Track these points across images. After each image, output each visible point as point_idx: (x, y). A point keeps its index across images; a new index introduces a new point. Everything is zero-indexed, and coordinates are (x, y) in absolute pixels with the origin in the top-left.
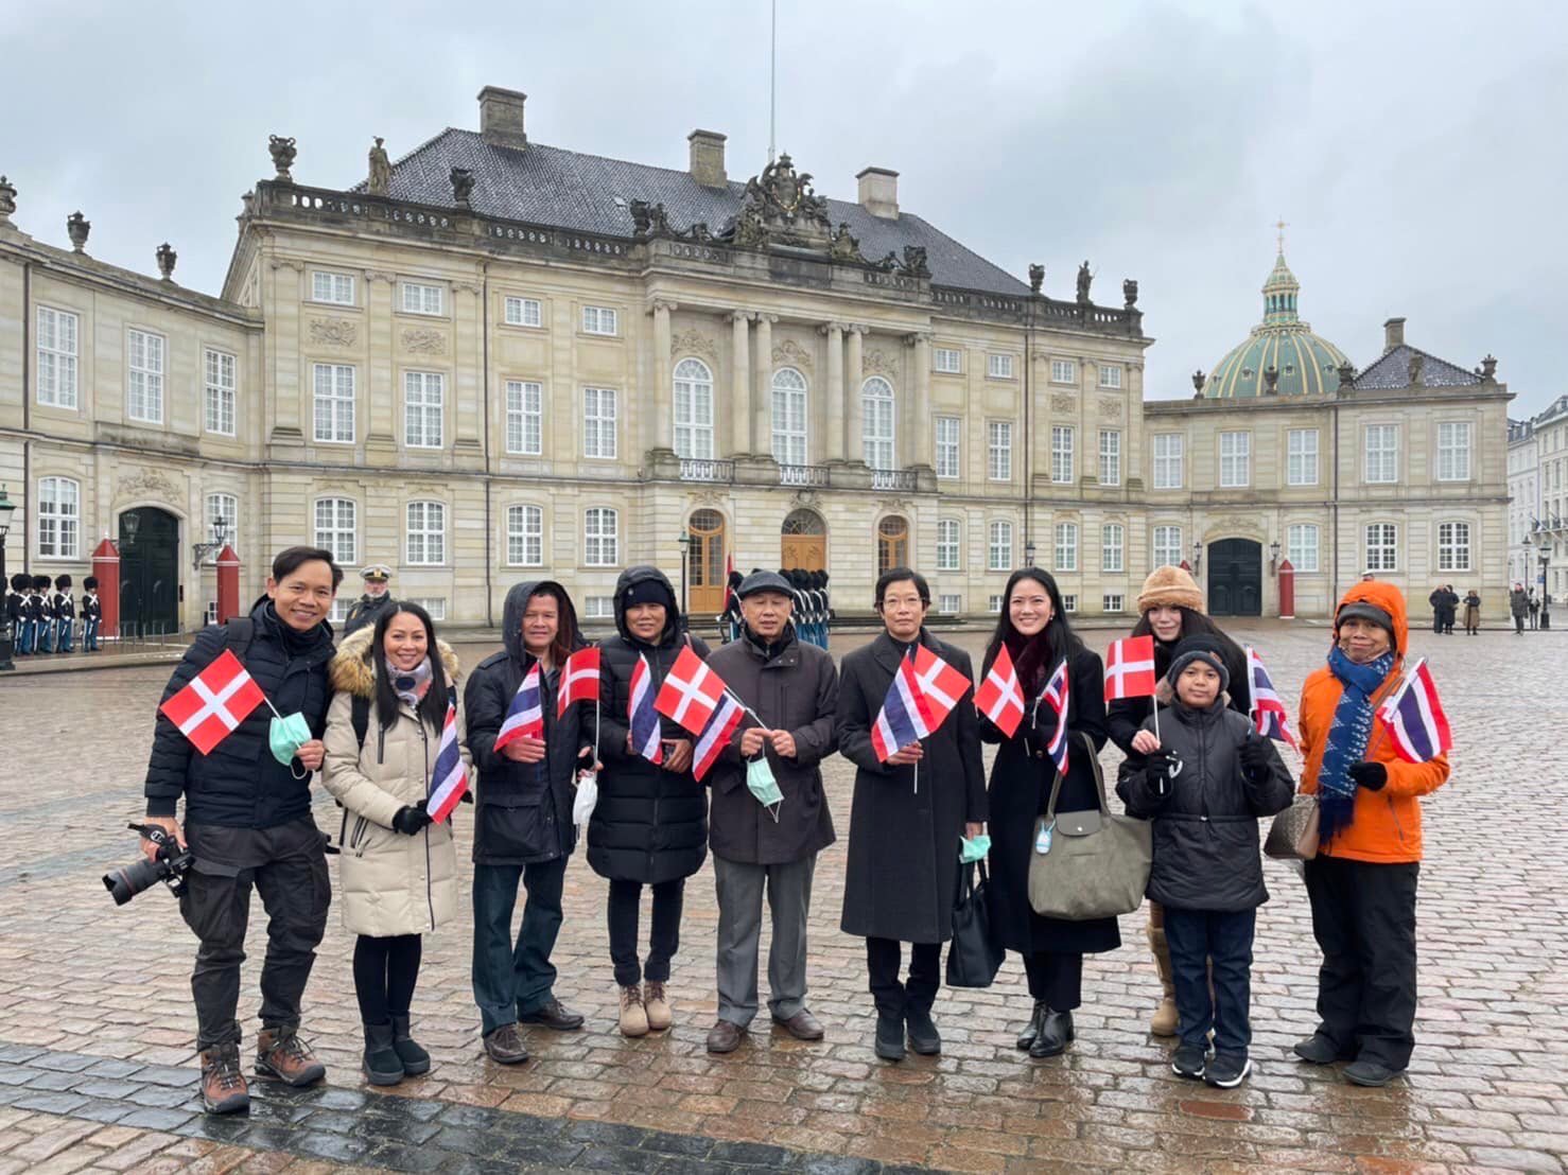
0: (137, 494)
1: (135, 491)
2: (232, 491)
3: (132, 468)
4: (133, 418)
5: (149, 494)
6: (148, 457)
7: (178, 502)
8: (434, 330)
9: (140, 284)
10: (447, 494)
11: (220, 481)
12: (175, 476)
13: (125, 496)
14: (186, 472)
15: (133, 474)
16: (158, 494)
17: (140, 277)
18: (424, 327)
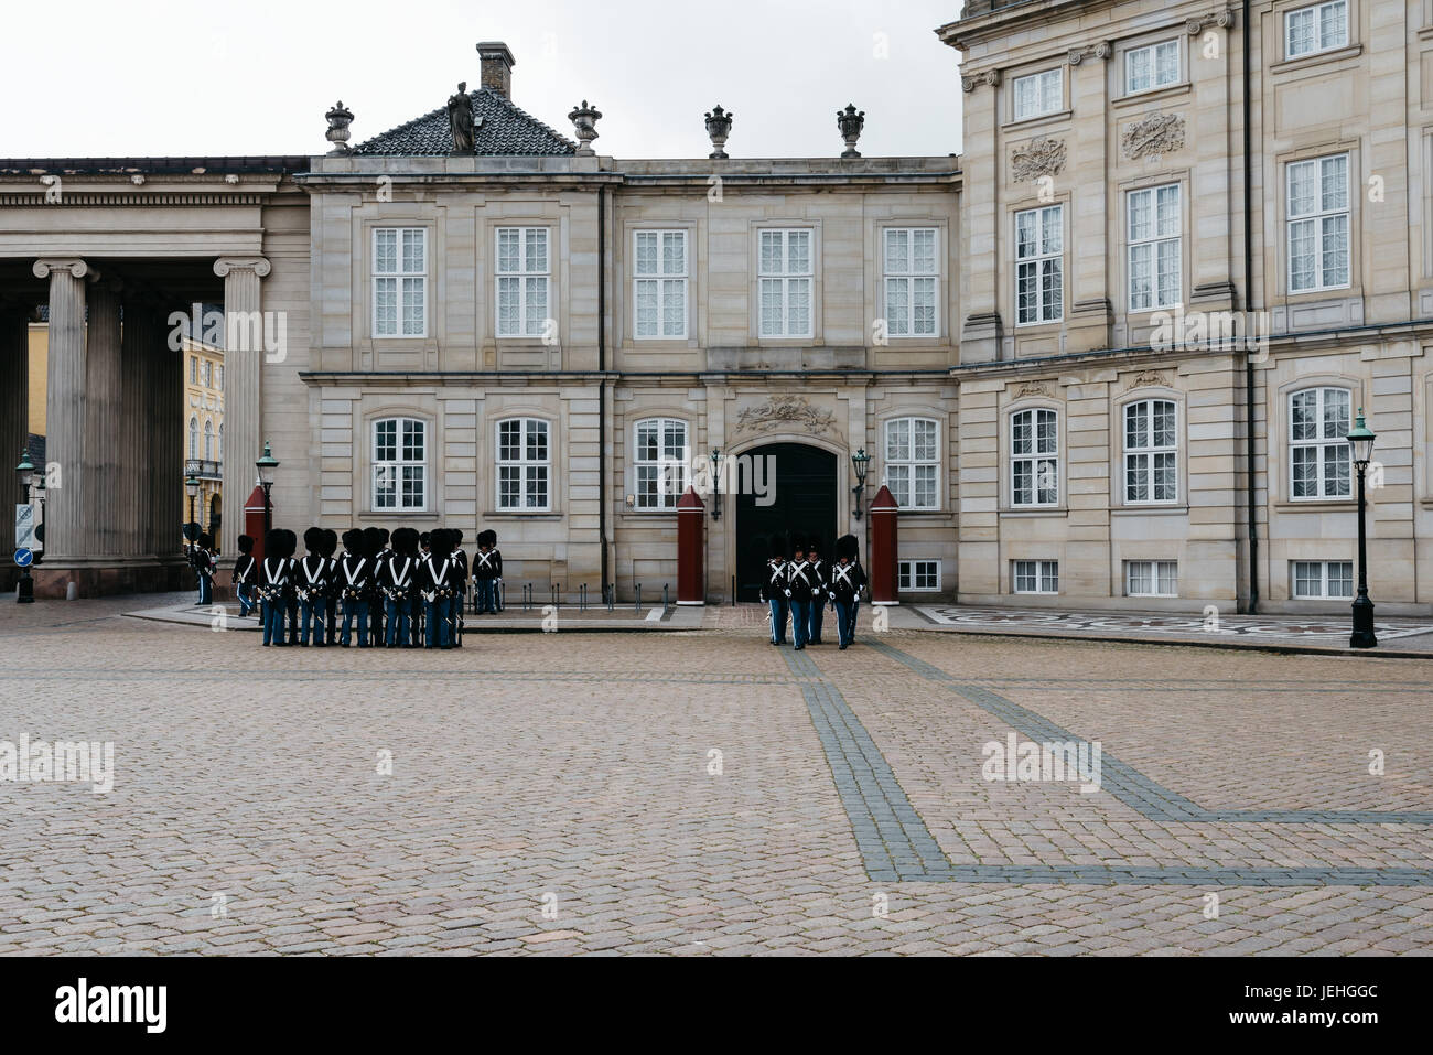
0: (764, 429)
1: (760, 425)
2: (929, 411)
3: (756, 399)
4: (766, 336)
5: (783, 426)
6: (776, 383)
7: (829, 434)
8: (1166, 113)
9: (777, 171)
10: (1179, 383)
11: (906, 400)
12: (823, 402)
13: (746, 432)
14: (841, 395)
15: (759, 405)
16: (800, 426)
17: (775, 162)
18: (1152, 113)
